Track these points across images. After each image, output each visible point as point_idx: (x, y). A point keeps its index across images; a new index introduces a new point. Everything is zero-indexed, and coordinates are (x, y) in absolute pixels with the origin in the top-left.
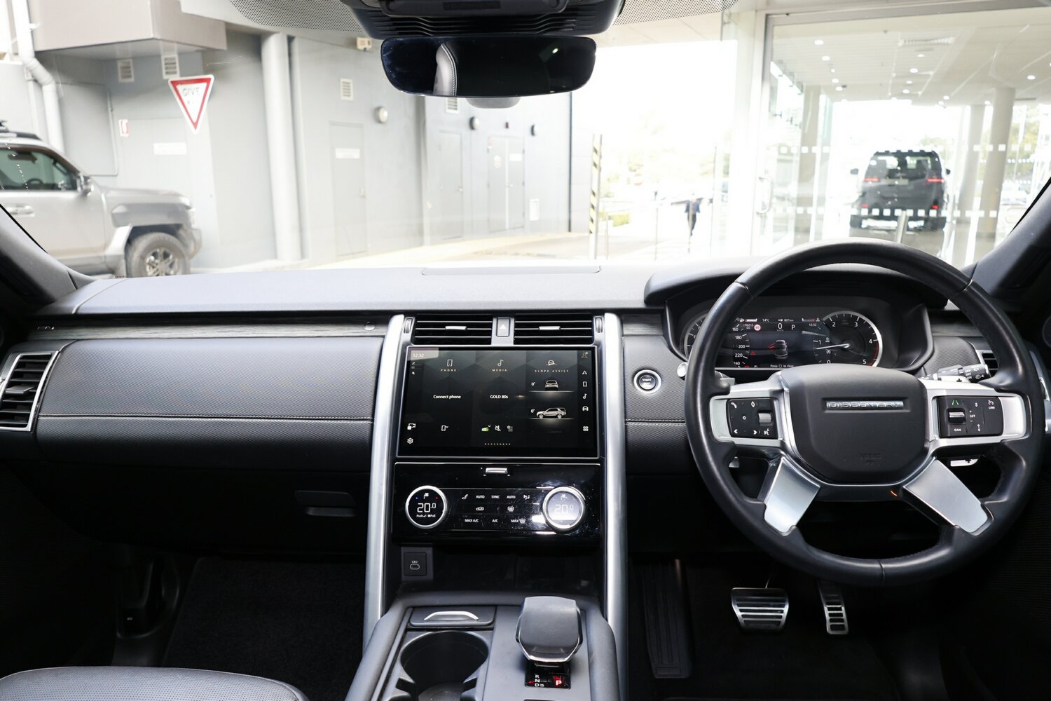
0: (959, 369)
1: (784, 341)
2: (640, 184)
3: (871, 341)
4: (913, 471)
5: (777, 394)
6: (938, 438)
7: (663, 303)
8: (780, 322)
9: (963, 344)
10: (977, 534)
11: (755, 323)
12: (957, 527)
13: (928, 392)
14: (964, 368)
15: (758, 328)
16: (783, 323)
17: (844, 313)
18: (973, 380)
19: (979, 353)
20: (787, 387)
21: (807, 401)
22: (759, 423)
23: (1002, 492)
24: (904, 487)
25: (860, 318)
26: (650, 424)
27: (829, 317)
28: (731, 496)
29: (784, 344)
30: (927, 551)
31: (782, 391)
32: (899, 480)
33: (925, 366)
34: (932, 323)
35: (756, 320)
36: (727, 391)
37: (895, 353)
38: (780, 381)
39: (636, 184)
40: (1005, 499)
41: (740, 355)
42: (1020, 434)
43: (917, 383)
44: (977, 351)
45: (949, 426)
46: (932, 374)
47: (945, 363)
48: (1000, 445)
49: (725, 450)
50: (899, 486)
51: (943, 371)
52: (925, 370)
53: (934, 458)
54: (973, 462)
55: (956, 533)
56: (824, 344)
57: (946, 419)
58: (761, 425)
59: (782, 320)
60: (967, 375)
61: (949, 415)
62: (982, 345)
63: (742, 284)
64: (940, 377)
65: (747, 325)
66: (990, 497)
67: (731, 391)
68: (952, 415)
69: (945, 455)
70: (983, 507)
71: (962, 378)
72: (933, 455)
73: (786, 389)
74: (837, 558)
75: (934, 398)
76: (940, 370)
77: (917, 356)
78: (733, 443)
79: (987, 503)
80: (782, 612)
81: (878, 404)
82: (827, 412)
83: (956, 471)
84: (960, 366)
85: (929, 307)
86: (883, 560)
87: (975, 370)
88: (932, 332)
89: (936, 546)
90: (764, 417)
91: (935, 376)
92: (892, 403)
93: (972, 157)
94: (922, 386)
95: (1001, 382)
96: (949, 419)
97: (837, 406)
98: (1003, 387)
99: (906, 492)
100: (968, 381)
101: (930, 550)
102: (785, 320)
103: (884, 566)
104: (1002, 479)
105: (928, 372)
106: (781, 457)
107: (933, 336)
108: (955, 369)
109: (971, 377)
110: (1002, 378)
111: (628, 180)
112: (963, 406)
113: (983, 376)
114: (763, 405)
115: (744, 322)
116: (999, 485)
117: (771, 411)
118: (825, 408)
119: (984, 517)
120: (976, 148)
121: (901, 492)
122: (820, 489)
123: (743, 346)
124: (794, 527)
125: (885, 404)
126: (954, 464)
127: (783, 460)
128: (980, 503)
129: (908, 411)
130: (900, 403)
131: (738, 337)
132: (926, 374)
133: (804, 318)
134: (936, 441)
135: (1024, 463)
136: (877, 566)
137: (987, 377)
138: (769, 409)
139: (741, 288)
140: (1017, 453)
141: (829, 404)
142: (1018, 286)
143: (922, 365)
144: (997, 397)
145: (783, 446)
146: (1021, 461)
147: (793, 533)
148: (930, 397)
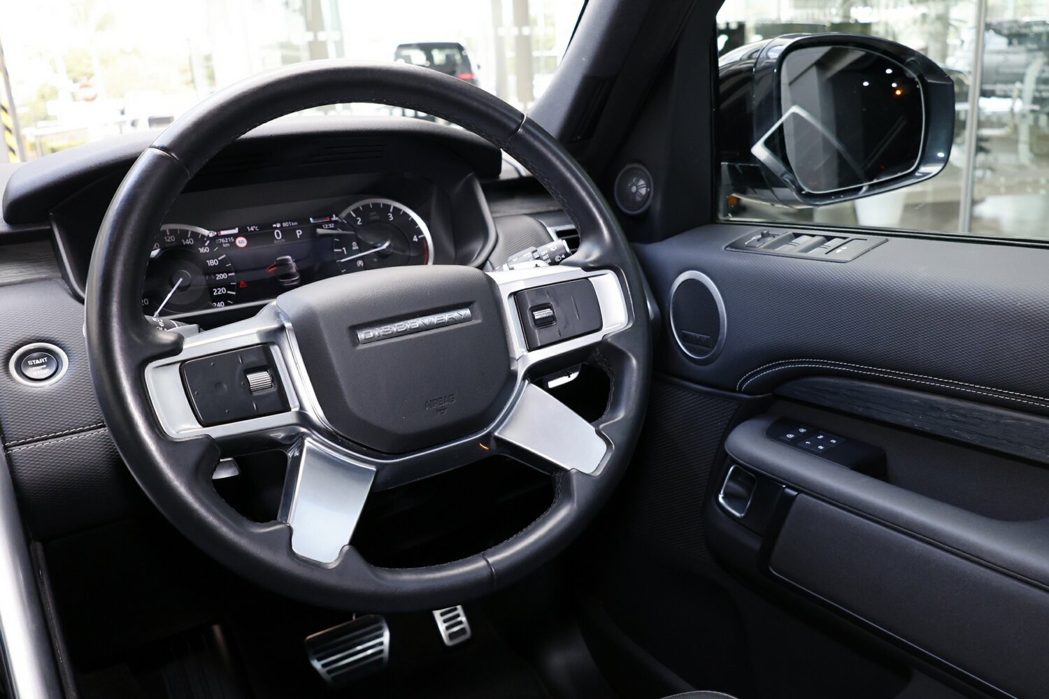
0: (533, 252)
1: (289, 257)
2: (93, 99)
3: (415, 239)
4: (502, 408)
5: (274, 336)
6: (526, 353)
7: (45, 219)
8: (276, 228)
9: (530, 221)
10: (598, 473)
11: (235, 236)
12: (574, 471)
13: (500, 287)
14: (539, 249)
15: (242, 242)
16: (281, 228)
17: (370, 201)
18: (553, 263)
19: (551, 231)
20: (289, 320)
21: (326, 337)
22: (251, 392)
23: (615, 406)
24: (496, 434)
25: (394, 207)
26: (61, 440)
27: (350, 210)
28: (225, 530)
29: (291, 262)
30: (542, 516)
31: (282, 328)
32: (487, 425)
33: (491, 258)
34: (489, 200)
35: (236, 231)
36: (176, 348)
37: (450, 249)
38: (277, 315)
39: (87, 100)
40: (621, 415)
41: (222, 291)
42: (622, 324)
43: (485, 279)
44: (548, 229)
45: (536, 331)
46: (501, 265)
47: (515, 247)
48: (602, 344)
49: (194, 455)
50: (490, 434)
51: (514, 258)
52: (491, 264)
53: (527, 382)
54: (574, 376)
55: (575, 482)
56: (351, 252)
57: (531, 323)
58: (255, 394)
59: (278, 225)
60: (545, 258)
61: (533, 316)
62: (552, 220)
63: (163, 148)
64: (511, 266)
65: (223, 240)
66: (604, 417)
67: (185, 347)
68: (539, 315)
69: (539, 374)
70: (599, 433)
71: (539, 262)
72: (524, 379)
73: (288, 325)
74: (421, 573)
75: (510, 295)
76: (510, 258)
77: (478, 246)
78: (208, 437)
79: (601, 426)
80: (381, 644)
81: (434, 319)
82: (361, 347)
83: (555, 392)
84: (534, 249)
85: (480, 177)
86: (489, 550)
87: (552, 250)
88: (492, 213)
89: (553, 506)
90: (258, 379)
91: (505, 267)
92: (455, 314)
93: (499, 42)
94: (491, 282)
95: (587, 257)
96: (535, 320)
97: (374, 336)
98: (592, 262)
99: (500, 441)
100: (547, 265)
101: (547, 514)
102: (284, 225)
103: (491, 560)
104: (613, 389)
105: (494, 265)
106: (303, 440)
107: (494, 219)
108: (527, 253)
109: (549, 261)
110: (588, 251)
111: (74, 98)
112: (547, 299)
113: (563, 256)
114: (252, 359)
115: (217, 237)
116: (611, 398)
117: (269, 365)
118: (355, 341)
119: (601, 446)
120: (502, 32)
121: (493, 443)
122: (377, 473)
123: (224, 276)
124: (347, 548)
125: (446, 317)
126: (553, 384)
127: (308, 443)
128: (594, 429)
129: (479, 321)
130: (466, 312)
131: (212, 263)
132: (493, 269)
133: (314, 218)
134: (524, 358)
135: (634, 362)
136: (482, 563)
137: (567, 255)
138: (265, 363)
139: (161, 157)
140: (624, 349)
141: (362, 335)
142: (579, 138)
143: (487, 259)
144: (586, 278)
145: (304, 418)
146: (628, 358)
147: (345, 558)
148: (504, 293)
